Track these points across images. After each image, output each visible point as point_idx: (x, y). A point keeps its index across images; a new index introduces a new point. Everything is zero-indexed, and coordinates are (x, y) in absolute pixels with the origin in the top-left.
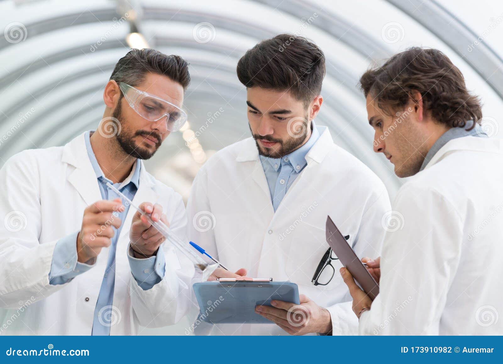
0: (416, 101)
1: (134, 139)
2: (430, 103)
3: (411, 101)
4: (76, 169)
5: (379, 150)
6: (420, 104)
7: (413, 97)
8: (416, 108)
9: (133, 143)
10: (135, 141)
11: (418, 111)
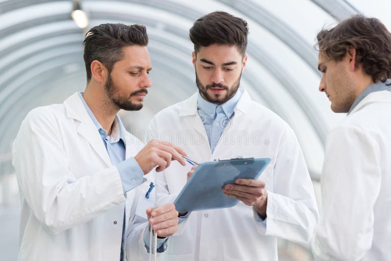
0: (351, 55)
1: (130, 100)
2: (361, 57)
3: (348, 54)
4: (81, 123)
5: (323, 90)
6: (354, 58)
7: (349, 52)
8: (351, 60)
9: (130, 103)
10: (131, 101)
11: (352, 62)
